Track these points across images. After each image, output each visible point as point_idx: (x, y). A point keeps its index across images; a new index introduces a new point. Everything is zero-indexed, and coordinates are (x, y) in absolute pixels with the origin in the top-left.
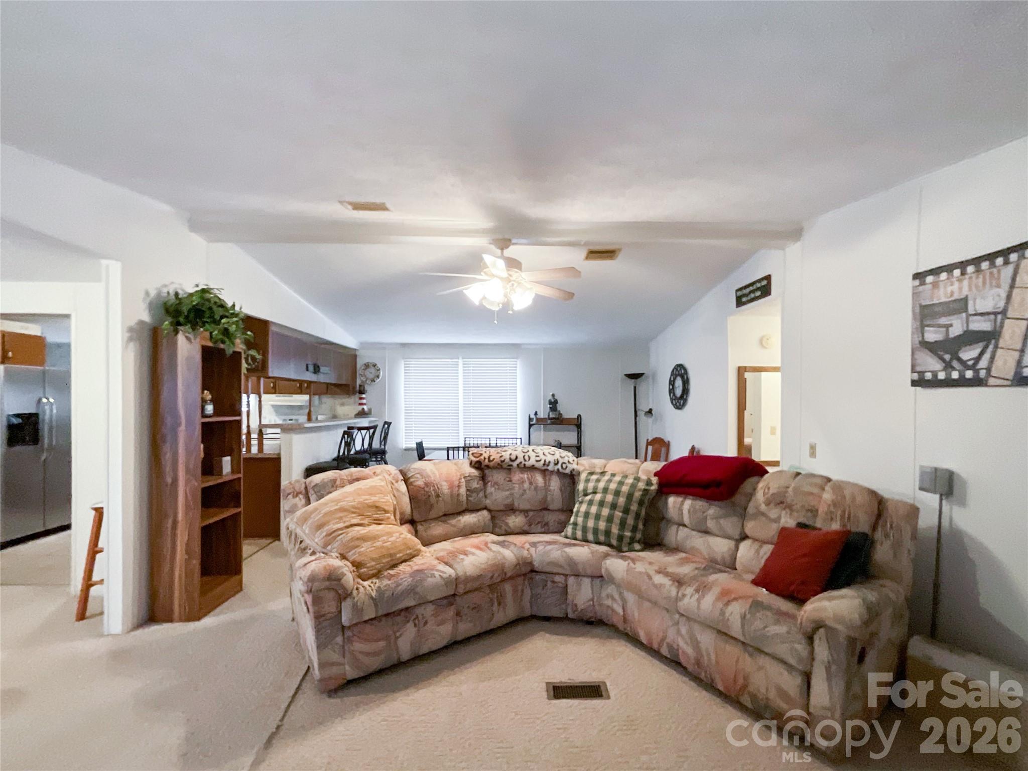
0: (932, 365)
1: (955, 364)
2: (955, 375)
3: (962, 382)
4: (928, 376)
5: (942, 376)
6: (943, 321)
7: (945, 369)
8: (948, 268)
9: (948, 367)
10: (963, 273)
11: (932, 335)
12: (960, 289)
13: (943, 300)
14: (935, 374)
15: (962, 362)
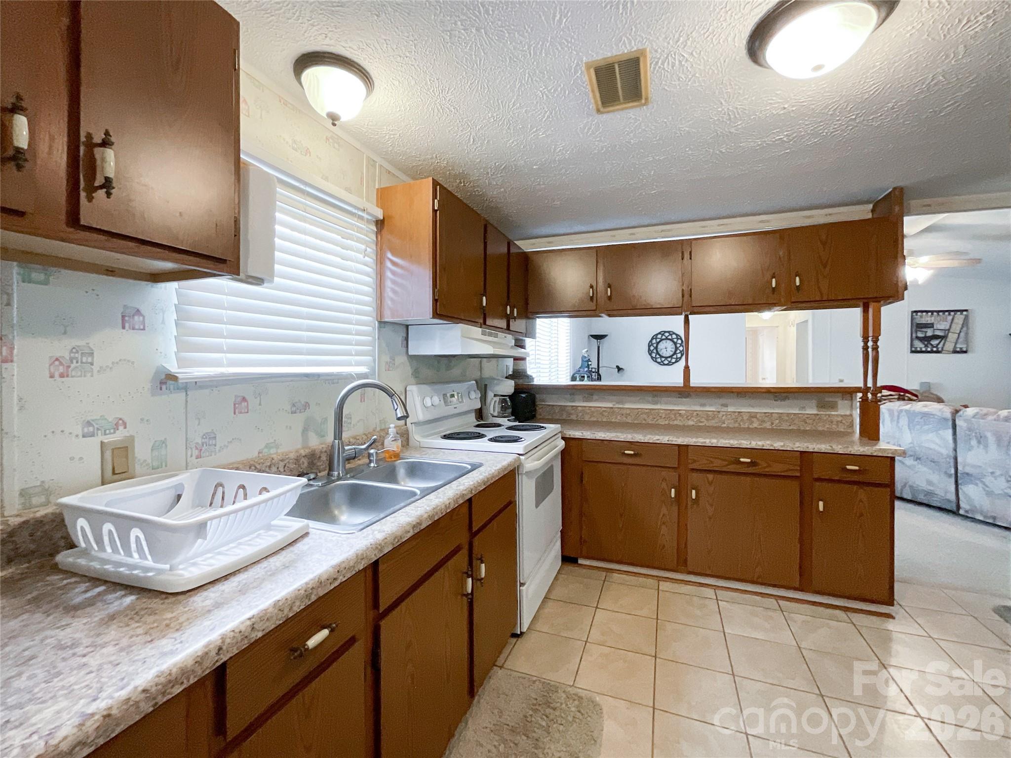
0: (919, 345)
1: (929, 346)
2: (929, 349)
3: (932, 352)
4: (919, 349)
5: (924, 349)
6: (925, 330)
7: (925, 347)
8: (927, 312)
9: (926, 346)
10: (932, 314)
11: (920, 335)
12: (931, 320)
13: (924, 322)
14: (921, 348)
15: (932, 345)
